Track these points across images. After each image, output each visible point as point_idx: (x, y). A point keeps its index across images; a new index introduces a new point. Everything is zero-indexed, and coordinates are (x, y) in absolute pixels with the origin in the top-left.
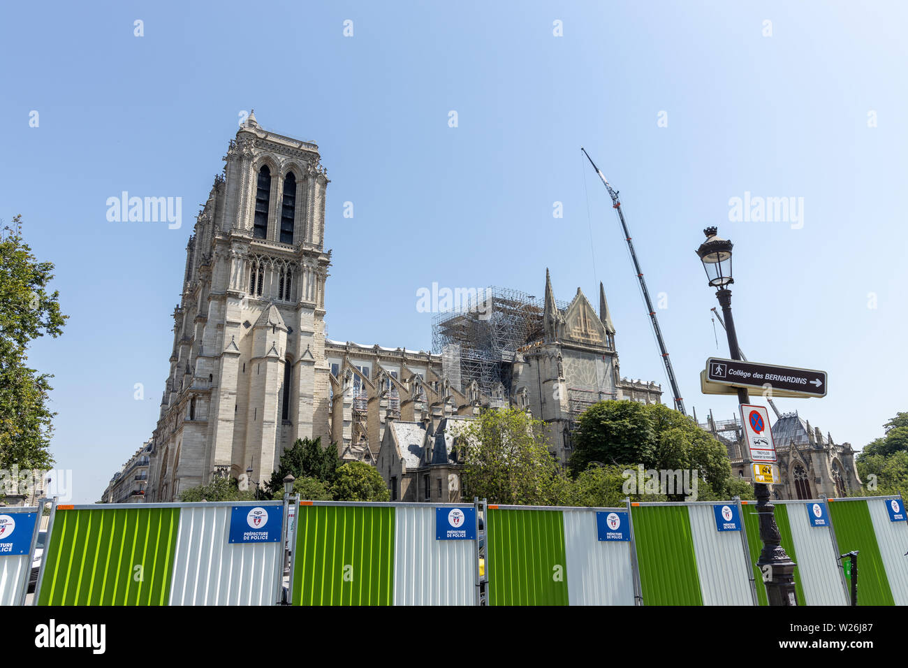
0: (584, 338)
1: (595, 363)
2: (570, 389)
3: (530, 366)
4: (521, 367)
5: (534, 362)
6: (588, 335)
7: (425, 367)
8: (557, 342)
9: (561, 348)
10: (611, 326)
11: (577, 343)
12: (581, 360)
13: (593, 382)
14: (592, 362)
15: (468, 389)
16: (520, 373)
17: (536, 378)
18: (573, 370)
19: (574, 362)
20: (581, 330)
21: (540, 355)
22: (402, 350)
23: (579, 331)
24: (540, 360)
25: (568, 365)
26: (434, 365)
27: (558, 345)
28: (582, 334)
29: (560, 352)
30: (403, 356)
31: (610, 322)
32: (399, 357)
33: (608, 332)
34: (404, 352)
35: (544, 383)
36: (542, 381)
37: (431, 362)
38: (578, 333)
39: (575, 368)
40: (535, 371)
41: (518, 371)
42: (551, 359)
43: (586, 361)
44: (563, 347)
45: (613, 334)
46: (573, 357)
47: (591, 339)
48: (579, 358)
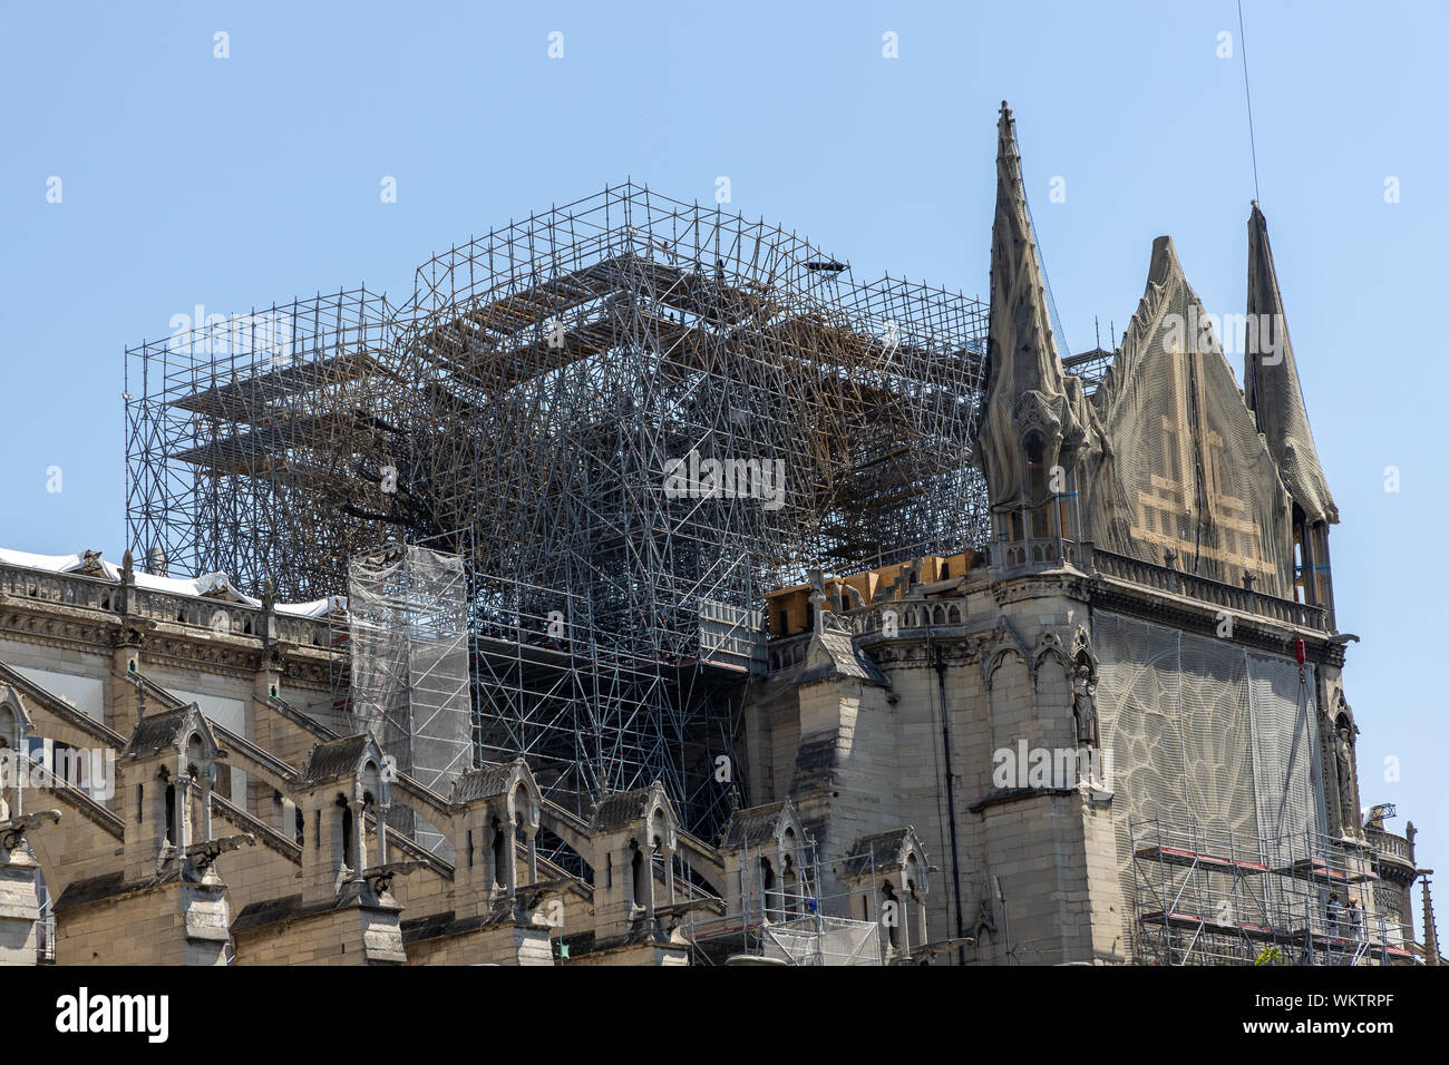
0: (1189, 548)
1: (1244, 700)
2: (1150, 854)
3: (893, 701)
4: (849, 711)
5: (915, 681)
6: (1207, 531)
7: (238, 685)
8: (1068, 568)
9: (1090, 605)
10: (1315, 478)
11: (1161, 573)
12: (1180, 679)
13: (1236, 811)
14: (1228, 689)
15: (619, 840)
16: (845, 747)
17: (928, 777)
18: (1141, 737)
19: (1144, 688)
20: (1179, 499)
21: (956, 641)
22: (112, 569)
23: (1169, 506)
24: (955, 672)
25: (1122, 702)
26: (295, 670)
27: (1076, 585)
28: (1183, 520)
29: (1085, 628)
30: (121, 610)
31: (1311, 457)
32: (94, 612)
33: (1300, 513)
34: (125, 584)
35: (979, 809)
36: (964, 798)
37: (275, 653)
38: (1165, 515)
39: (1156, 722)
40: (929, 734)
41: (835, 734)
42: (1035, 668)
43: (1202, 683)
44: (1099, 599)
45: (1321, 527)
46: (1140, 658)
47: (1223, 554)
48: (1166, 665)
